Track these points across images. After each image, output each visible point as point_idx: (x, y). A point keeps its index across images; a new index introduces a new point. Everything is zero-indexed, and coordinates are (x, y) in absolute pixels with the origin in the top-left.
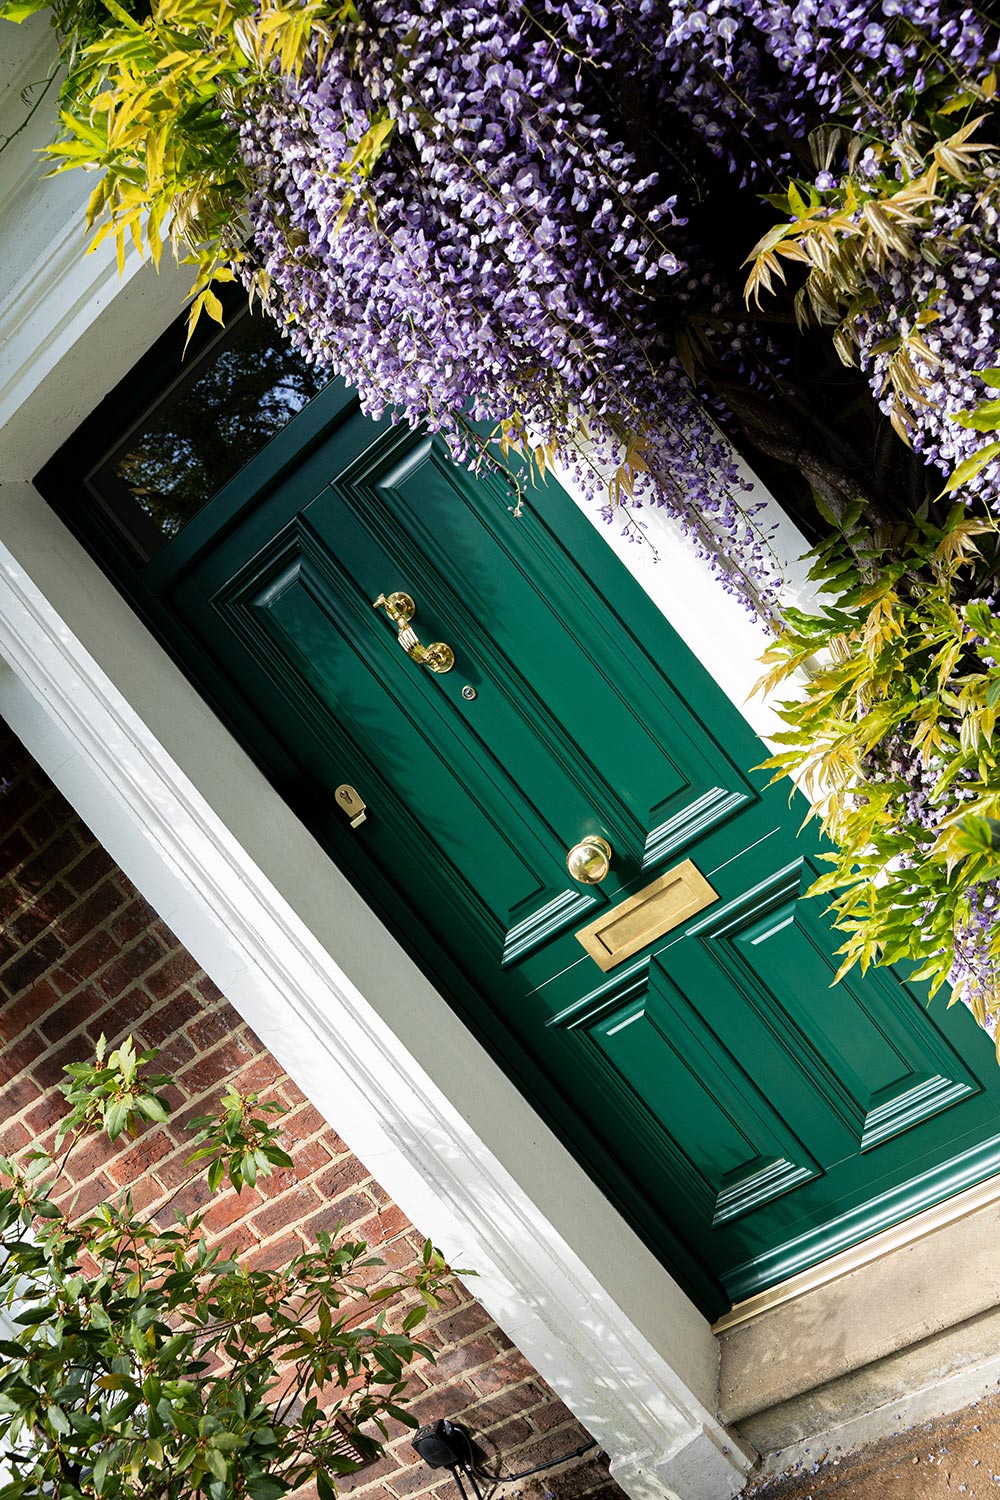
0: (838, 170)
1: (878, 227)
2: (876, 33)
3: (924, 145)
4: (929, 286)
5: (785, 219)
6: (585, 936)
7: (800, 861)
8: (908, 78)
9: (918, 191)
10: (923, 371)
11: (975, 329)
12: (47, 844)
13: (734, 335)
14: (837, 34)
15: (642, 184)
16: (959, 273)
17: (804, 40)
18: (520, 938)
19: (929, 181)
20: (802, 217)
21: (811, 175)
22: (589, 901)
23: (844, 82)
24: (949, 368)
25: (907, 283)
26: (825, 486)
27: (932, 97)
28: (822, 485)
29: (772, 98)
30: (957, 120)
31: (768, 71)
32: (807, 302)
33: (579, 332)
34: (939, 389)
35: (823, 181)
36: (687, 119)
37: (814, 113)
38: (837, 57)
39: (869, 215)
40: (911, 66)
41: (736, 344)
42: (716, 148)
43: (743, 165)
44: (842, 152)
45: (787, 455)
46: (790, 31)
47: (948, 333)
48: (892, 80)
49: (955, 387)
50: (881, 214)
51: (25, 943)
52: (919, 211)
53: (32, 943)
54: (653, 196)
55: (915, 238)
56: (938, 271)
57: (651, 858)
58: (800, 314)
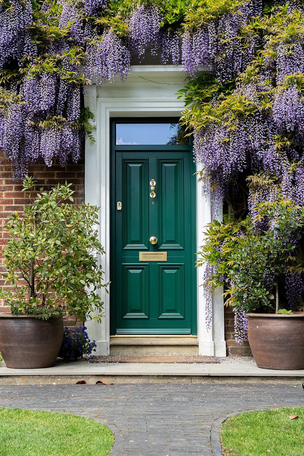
0: (261, 175)
1: (261, 182)
2: (272, 167)
3: (269, 179)
4: (261, 190)
5: (253, 175)
6: (141, 253)
7: (183, 264)
8: (272, 172)
9: (266, 182)
10: (256, 197)
11: (262, 197)
12: (69, 172)
13: (235, 183)
14: (269, 164)
15: (245, 162)
16: (264, 191)
17: (266, 163)
18: (129, 246)
19: (268, 182)
20: (255, 177)
21: (258, 173)
22: (146, 248)
23: (267, 168)
24: (258, 199)
25: (259, 189)
26: (230, 209)
27: (272, 175)
28: (230, 208)
29: (260, 164)
30: (273, 179)
31: (261, 161)
32: (249, 184)
33: (229, 170)
34: (256, 200)
35: (259, 175)
36: (251, 159)
37: (262, 169)
38: (268, 166)
39: (261, 180)
40: (273, 172)
41: (235, 184)
42: (252, 164)
43: (253, 167)
44: (262, 174)
45: (228, 202)
46: (266, 161)
47: (260, 196)
48: (270, 172)
49: (257, 201)
50: (262, 181)
51: (47, 184)
52: (265, 184)
53: (49, 185)
54: (245, 164)
55: (263, 186)
56: (263, 190)
57: (161, 248)
58: (248, 185)
